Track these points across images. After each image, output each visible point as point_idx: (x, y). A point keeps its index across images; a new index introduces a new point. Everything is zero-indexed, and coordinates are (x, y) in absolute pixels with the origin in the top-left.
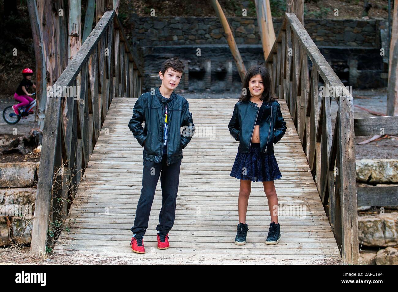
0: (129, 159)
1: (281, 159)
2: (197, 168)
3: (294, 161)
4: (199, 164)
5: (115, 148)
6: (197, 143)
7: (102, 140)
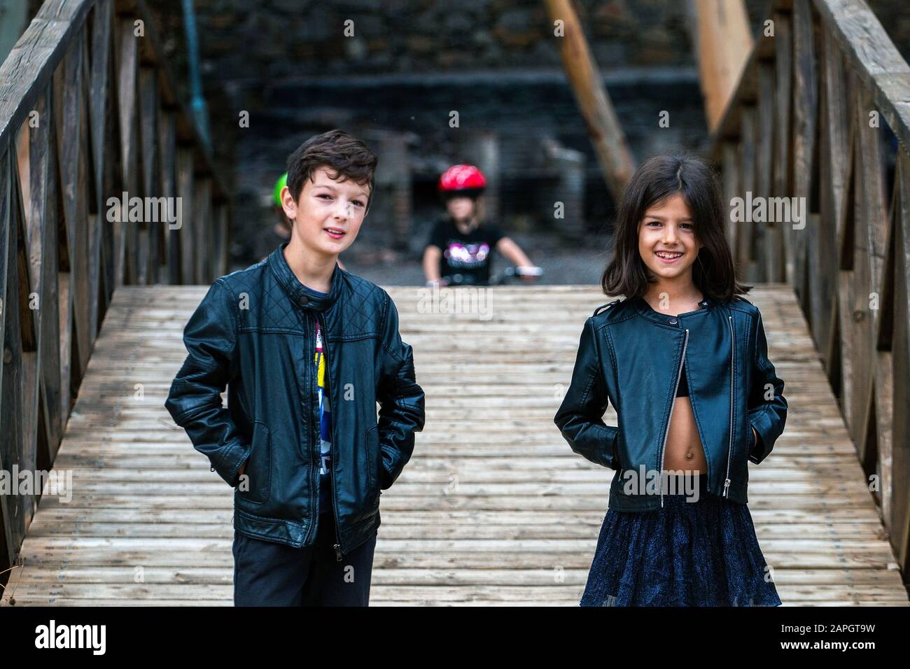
0: (183, 530)
1: (778, 519)
2: (452, 561)
3: (832, 529)
4: (459, 545)
5: (129, 487)
6: (447, 463)
7: (75, 457)
